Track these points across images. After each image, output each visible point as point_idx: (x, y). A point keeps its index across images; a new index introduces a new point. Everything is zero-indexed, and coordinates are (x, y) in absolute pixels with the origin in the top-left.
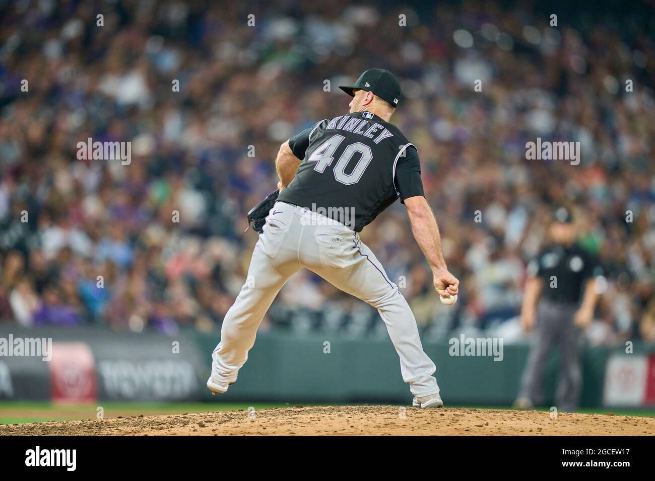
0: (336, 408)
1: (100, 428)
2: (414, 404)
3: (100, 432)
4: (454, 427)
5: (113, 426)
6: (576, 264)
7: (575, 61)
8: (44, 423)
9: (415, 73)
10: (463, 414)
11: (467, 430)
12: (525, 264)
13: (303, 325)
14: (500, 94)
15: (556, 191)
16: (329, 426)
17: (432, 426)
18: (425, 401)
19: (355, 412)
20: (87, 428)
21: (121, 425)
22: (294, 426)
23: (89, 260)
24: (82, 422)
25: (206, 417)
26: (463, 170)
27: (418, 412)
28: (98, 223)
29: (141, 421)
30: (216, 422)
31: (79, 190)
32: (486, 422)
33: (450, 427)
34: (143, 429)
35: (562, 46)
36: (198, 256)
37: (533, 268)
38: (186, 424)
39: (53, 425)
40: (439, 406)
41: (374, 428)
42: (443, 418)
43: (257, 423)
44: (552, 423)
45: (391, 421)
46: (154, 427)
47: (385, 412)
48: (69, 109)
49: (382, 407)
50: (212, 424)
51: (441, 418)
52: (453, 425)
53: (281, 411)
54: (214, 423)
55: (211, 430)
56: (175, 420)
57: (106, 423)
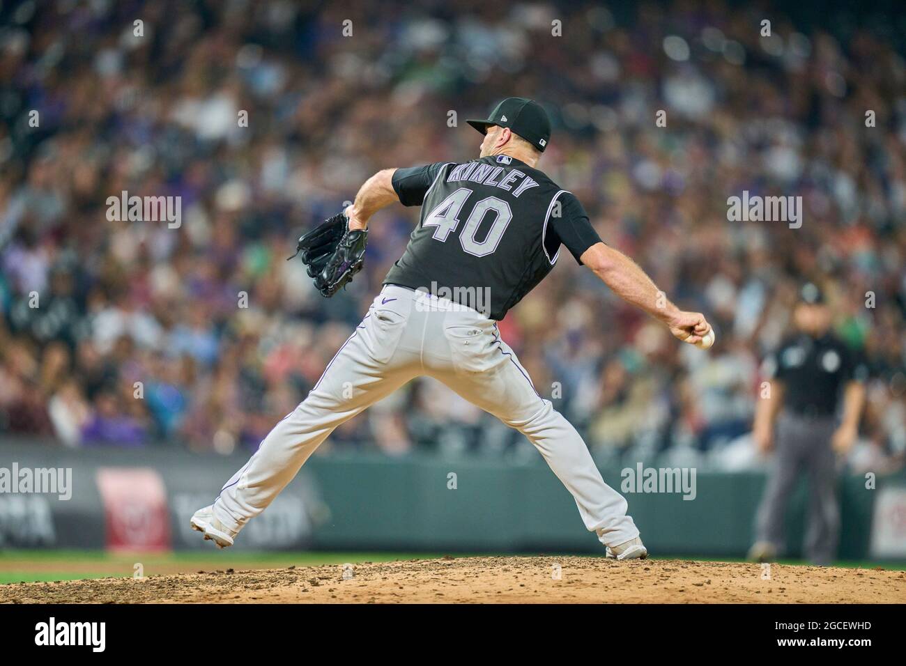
0: (500, 560)
1: (174, 587)
2: (608, 555)
3: (174, 593)
4: (663, 586)
5: (191, 584)
6: (831, 361)
7: (831, 80)
8: (97, 580)
9: (608, 96)
10: (676, 568)
11: (682, 591)
12: (760, 361)
13: (453, 445)
14: (726, 126)
15: (805, 259)
16: (491, 584)
17: (634, 586)
18: (622, 551)
19: (526, 565)
20: (155, 587)
21: (203, 584)
22: (441, 584)
23: (159, 355)
24: (148, 579)
25: (320, 573)
26: (677, 231)
27: (613, 565)
28: (172, 304)
29: (230, 578)
30: (334, 579)
31: (145, 259)
32: (707, 580)
33: (657, 587)
34: (234, 588)
35: (813, 59)
36: (308, 349)
37: (769, 367)
38: (292, 581)
39: (109, 583)
40: (643, 557)
41: (553, 587)
42: (648, 573)
43: (390, 580)
44: (800, 581)
45: (576, 578)
46: (248, 585)
47: (568, 565)
48: (130, 146)
49: (564, 558)
50: (329, 582)
51: (645, 574)
52: (662, 583)
53: (424, 563)
54: (332, 581)
55: (327, 590)
56: (277, 576)
57: (182, 580)
